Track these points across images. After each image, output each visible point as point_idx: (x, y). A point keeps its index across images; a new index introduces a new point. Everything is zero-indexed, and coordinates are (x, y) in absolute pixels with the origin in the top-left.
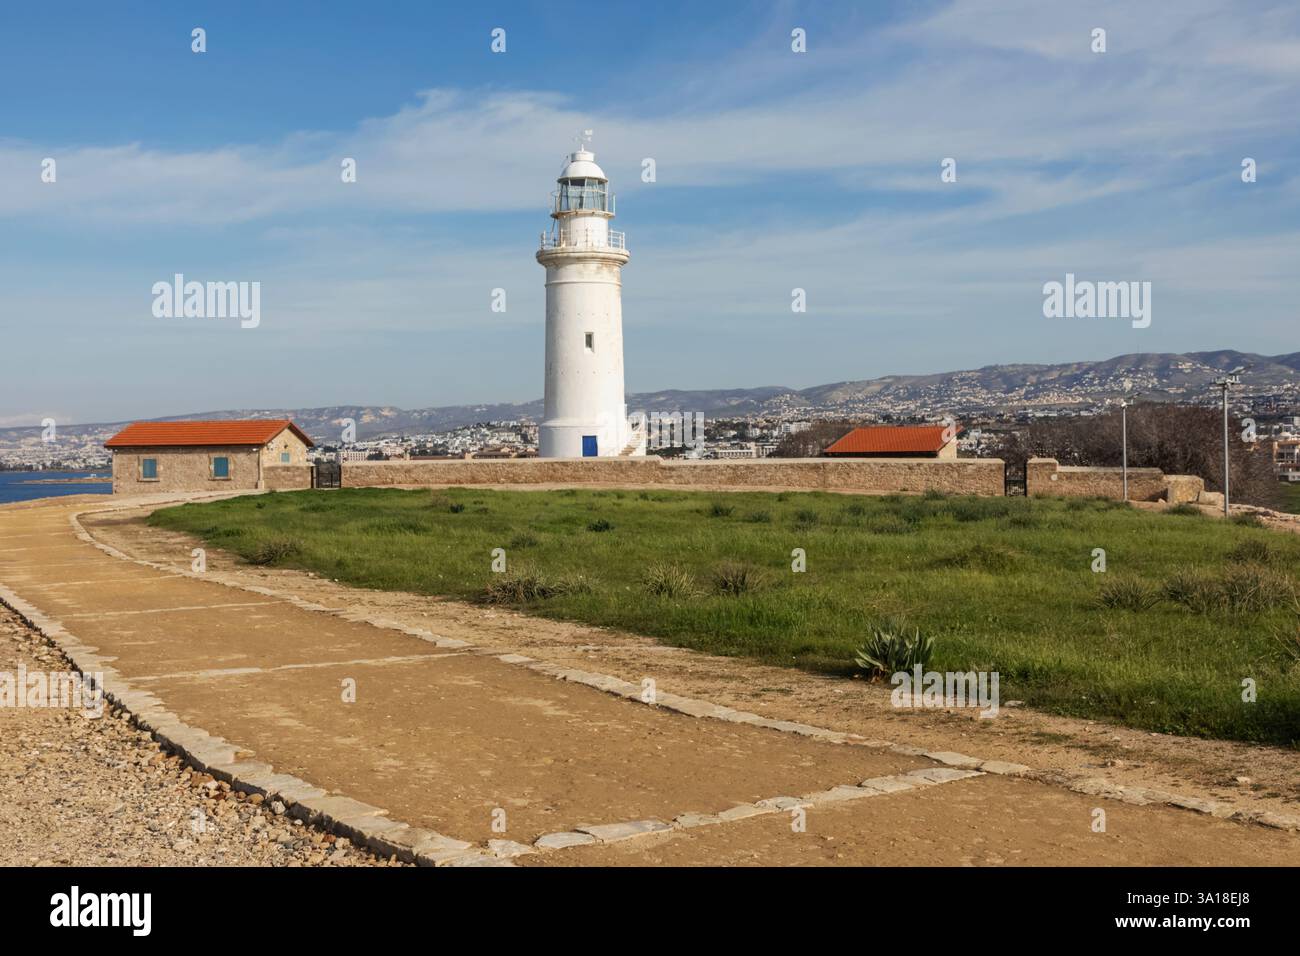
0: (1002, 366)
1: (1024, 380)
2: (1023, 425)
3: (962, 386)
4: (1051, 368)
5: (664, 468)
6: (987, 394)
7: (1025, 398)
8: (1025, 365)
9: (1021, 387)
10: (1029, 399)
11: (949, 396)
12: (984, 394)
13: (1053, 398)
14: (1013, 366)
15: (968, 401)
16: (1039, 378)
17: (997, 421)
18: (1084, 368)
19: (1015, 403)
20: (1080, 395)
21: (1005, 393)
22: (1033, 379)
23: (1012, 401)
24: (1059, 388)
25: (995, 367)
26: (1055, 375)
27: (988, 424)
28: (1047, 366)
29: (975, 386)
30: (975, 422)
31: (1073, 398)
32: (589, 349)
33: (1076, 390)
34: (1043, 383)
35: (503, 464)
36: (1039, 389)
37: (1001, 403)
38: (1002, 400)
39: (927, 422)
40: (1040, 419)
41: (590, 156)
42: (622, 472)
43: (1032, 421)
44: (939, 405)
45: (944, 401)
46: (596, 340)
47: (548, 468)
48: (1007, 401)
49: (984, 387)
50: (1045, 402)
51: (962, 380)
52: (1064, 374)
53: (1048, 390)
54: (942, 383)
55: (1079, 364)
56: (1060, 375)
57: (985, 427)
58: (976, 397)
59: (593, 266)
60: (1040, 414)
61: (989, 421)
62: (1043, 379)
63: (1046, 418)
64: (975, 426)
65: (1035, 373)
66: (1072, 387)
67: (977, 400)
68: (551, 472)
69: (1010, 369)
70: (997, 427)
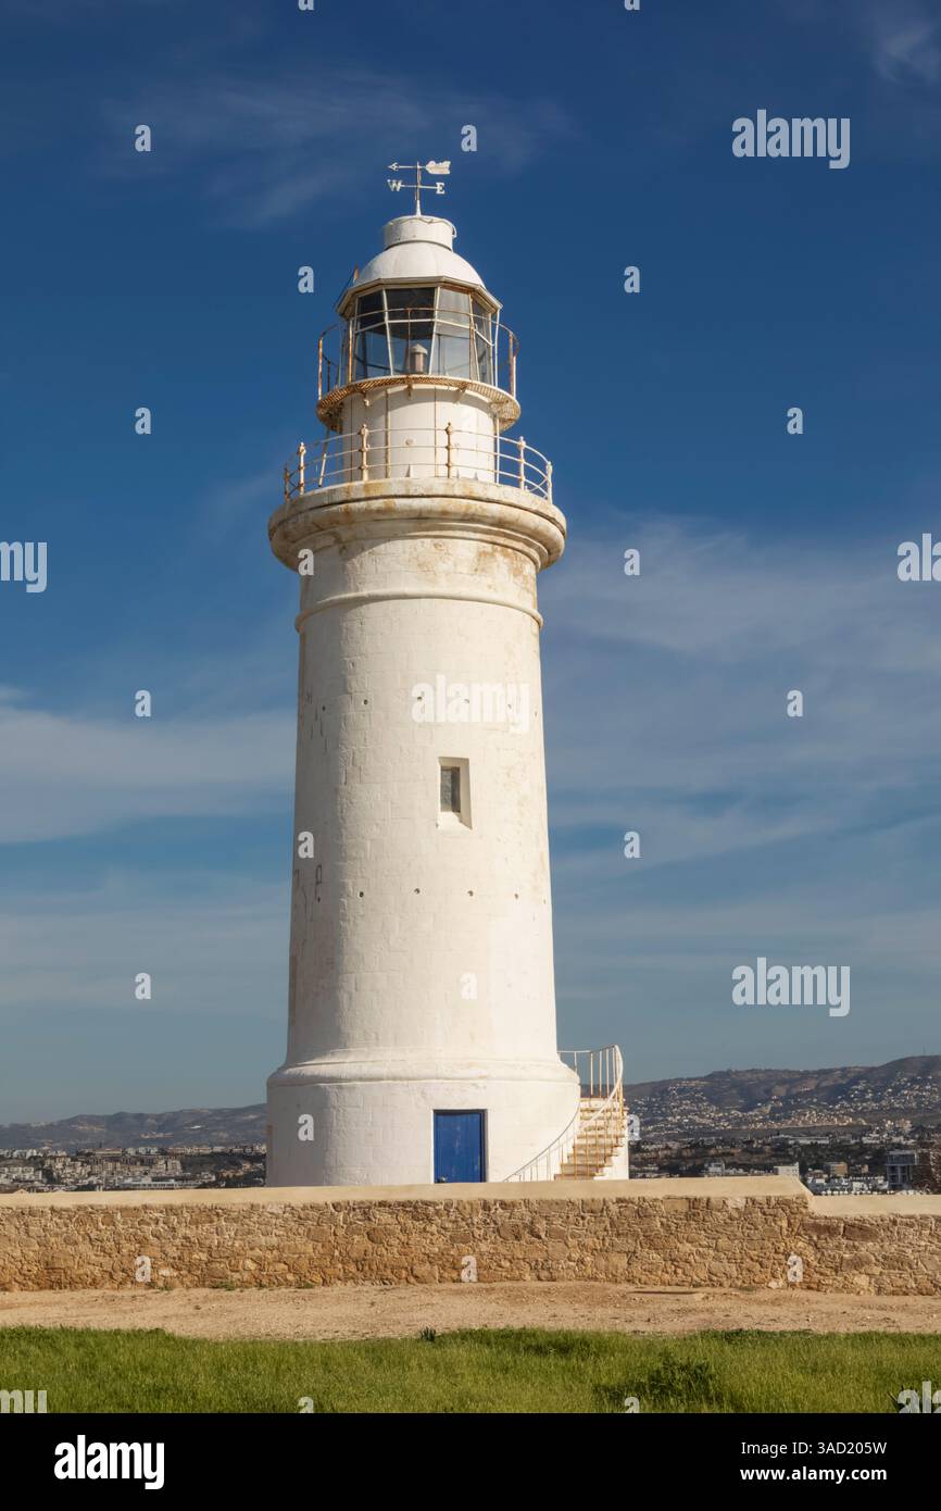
0: (737, 1072)
1: (769, 1092)
2: (781, 1156)
3: (681, 1099)
4: (805, 1075)
5: (826, 1229)
6: (718, 1112)
7: (773, 1118)
8: (767, 1071)
9: (765, 1102)
10: (778, 1120)
11: (663, 1114)
12: (712, 1111)
13: (811, 1118)
14: (752, 1071)
15: (692, 1122)
16: (788, 1091)
17: (744, 1151)
18: (851, 1075)
19: (759, 1125)
20: (849, 1115)
21: (744, 1109)
22: (781, 1091)
23: (754, 1122)
24: (818, 1104)
25: (728, 1073)
26: (810, 1085)
27: (733, 1155)
28: (798, 1072)
29: (701, 1100)
30: (712, 1152)
31: (839, 1119)
32: (451, 815)
33: (842, 1106)
34: (795, 1097)
35: (170, 1210)
36: (791, 1105)
37: (738, 1124)
38: (739, 1122)
39: (644, 1151)
40: (805, 1147)
41: (443, 230)
42: (651, 1241)
43: (794, 1150)
44: (650, 1128)
45: (657, 1122)
46: (478, 785)
47: (351, 1229)
48: (747, 1122)
49: (712, 1101)
50: (800, 1124)
51: (680, 1091)
52: (824, 1084)
53: (802, 1107)
54: (653, 1095)
55: (843, 1069)
56: (817, 1086)
57: (728, 1159)
58: (702, 1117)
59: (464, 549)
60: (805, 1141)
61: (733, 1151)
62: (794, 1091)
63: (814, 1146)
64: (714, 1159)
65: (783, 1082)
66: (835, 1104)
67: (704, 1121)
68: (360, 1243)
69: (749, 1076)
70: (745, 1159)
